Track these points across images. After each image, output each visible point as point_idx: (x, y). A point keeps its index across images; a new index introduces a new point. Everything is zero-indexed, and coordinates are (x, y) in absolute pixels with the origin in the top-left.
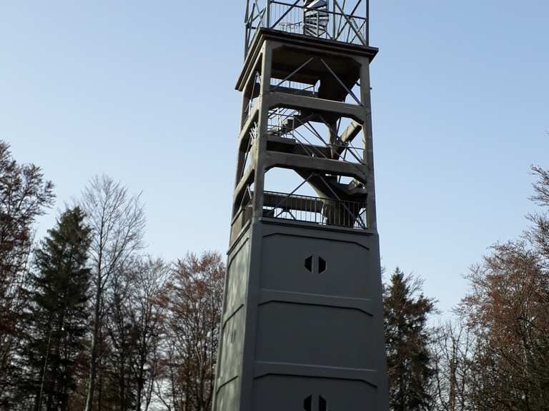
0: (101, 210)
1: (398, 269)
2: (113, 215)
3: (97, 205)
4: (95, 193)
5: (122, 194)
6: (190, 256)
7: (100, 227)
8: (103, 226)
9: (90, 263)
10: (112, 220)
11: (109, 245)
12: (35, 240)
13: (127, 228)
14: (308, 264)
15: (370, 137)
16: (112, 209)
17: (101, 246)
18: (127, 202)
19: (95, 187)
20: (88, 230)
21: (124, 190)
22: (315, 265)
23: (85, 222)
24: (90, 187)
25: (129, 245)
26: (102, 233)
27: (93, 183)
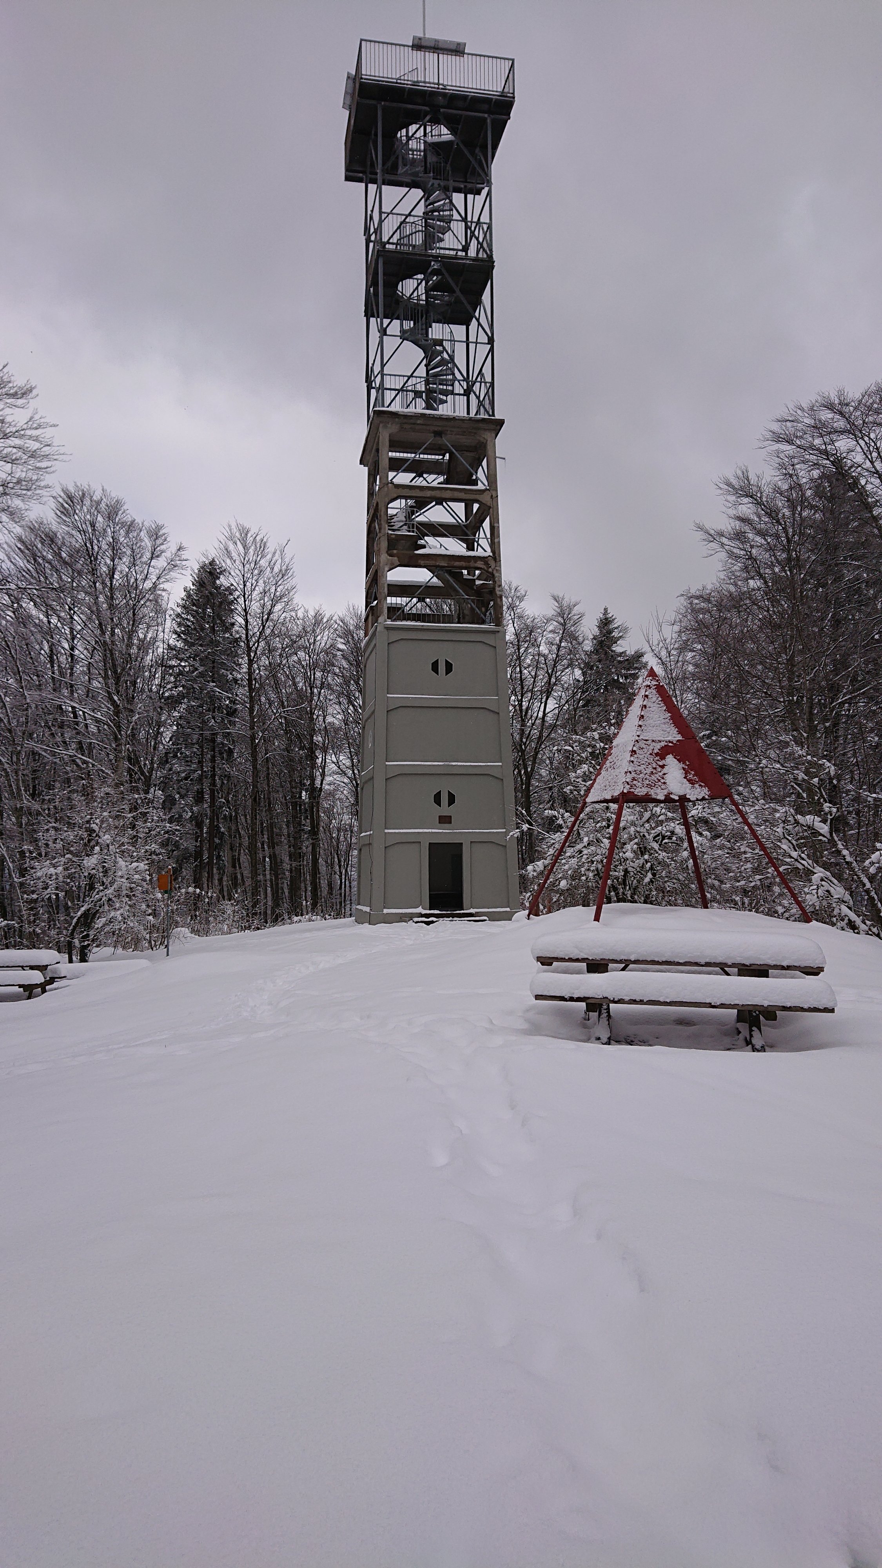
0: (241, 567)
1: (606, 610)
2: (256, 572)
3: (235, 561)
4: (231, 547)
5: (262, 545)
6: (351, 609)
7: (242, 587)
8: (245, 585)
9: (238, 630)
10: (255, 578)
11: (255, 607)
12: (172, 605)
13: (274, 588)
14: (435, 667)
15: (496, 525)
16: (252, 565)
17: (245, 610)
18: (269, 557)
19: (231, 538)
20: (230, 590)
21: (265, 540)
22: (442, 667)
23: (223, 581)
24: (222, 538)
25: (278, 607)
26: (245, 594)
27: (227, 535)
